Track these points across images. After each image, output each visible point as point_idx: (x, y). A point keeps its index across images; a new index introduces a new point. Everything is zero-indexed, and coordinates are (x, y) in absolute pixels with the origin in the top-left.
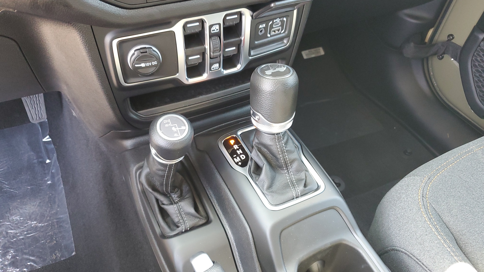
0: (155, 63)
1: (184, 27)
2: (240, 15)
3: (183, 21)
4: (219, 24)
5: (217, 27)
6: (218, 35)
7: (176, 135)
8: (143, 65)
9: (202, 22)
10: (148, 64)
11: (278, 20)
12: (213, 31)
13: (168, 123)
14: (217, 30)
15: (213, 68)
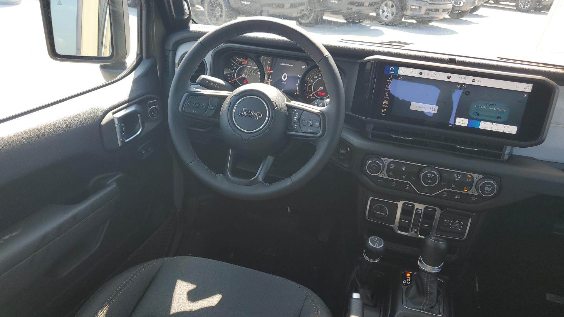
0: (383, 214)
1: (404, 204)
2: (435, 210)
3: (403, 202)
4: (422, 210)
5: (420, 211)
6: (420, 214)
7: (375, 245)
8: (378, 213)
9: (414, 206)
10: (380, 213)
11: (457, 222)
12: (417, 211)
13: (375, 239)
14: (420, 212)
15: (413, 231)
